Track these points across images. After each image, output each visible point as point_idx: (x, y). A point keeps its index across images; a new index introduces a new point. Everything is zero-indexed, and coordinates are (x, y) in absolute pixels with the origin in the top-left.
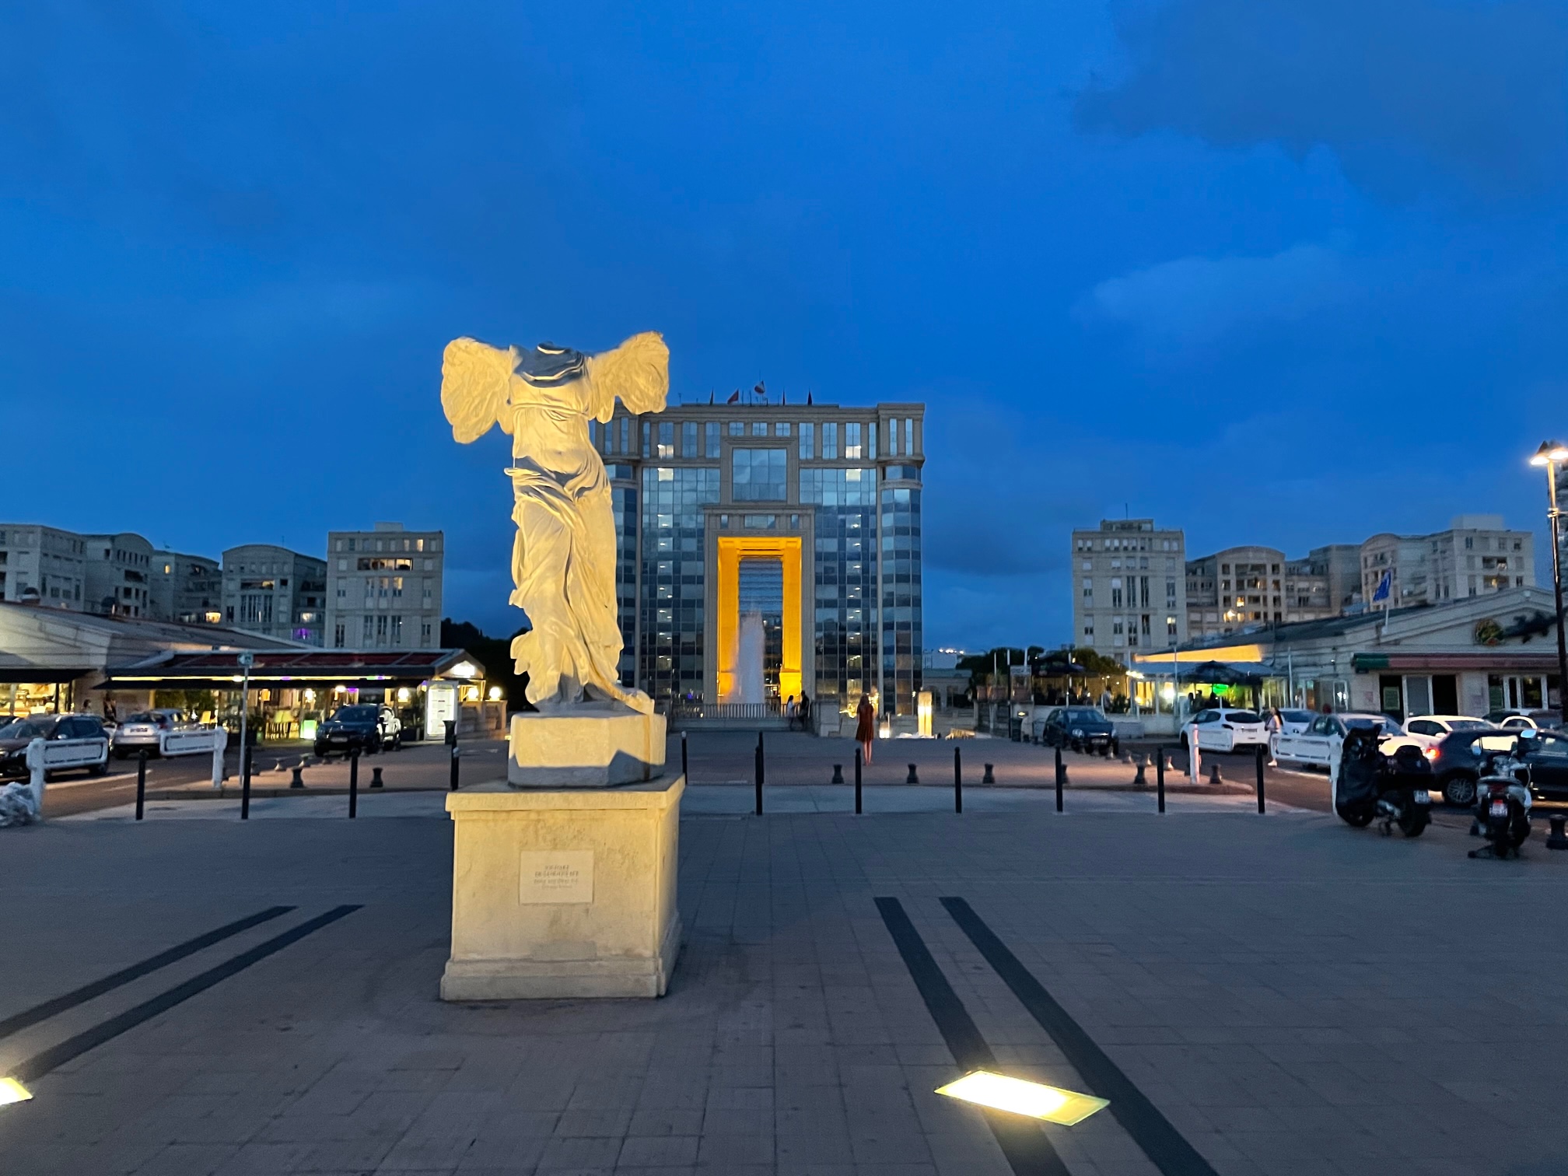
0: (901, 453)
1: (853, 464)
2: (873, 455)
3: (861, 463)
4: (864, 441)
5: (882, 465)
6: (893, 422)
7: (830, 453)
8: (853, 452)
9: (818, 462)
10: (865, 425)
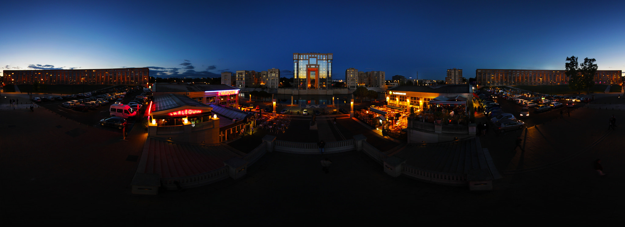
0: (330, 59)
1: (324, 60)
2: (326, 59)
3: (325, 60)
4: (326, 57)
5: (328, 60)
6: (329, 56)
7: (321, 59)
8: (324, 59)
9: (320, 60)
10: (326, 56)
